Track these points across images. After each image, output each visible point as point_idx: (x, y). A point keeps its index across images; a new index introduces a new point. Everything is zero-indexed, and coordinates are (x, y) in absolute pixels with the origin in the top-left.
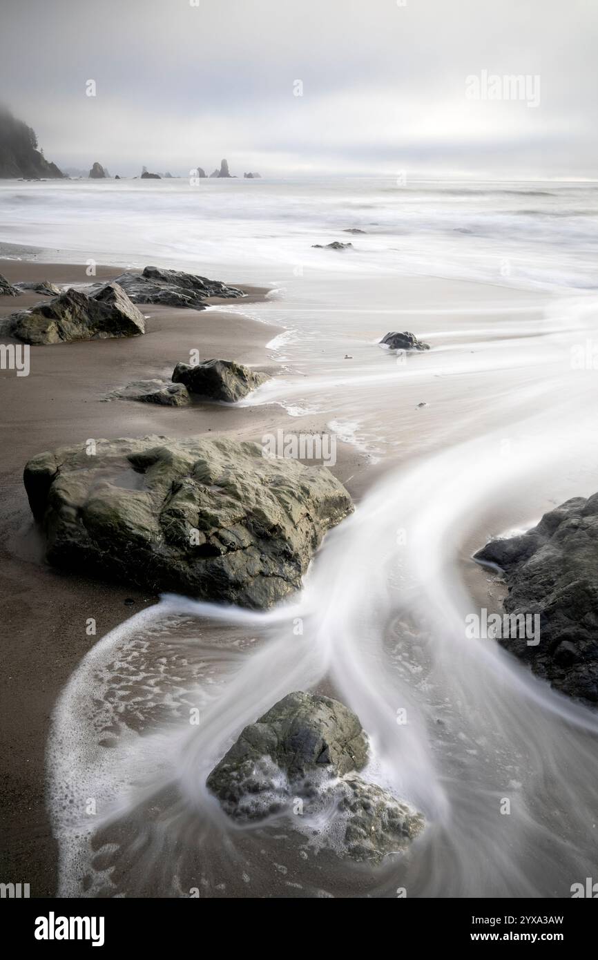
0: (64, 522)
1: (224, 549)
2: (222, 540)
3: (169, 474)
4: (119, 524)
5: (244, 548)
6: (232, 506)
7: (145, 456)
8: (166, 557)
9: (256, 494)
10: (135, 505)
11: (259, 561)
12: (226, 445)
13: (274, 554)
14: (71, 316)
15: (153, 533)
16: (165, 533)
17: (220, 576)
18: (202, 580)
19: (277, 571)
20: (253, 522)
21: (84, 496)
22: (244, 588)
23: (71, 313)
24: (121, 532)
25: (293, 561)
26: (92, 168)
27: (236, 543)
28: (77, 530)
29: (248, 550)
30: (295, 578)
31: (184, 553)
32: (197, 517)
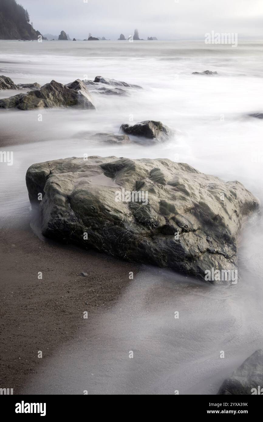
0: (57, 206)
1: (180, 230)
2: (178, 223)
3: (133, 176)
4: (99, 207)
5: (194, 231)
6: (184, 199)
7: (114, 165)
8: (136, 234)
9: (200, 193)
10: (110, 195)
11: (206, 241)
12: (168, 164)
13: (217, 236)
14: (53, 97)
15: (126, 215)
16: (135, 216)
17: (178, 250)
18: (163, 253)
19: (219, 250)
20: (200, 212)
21: (71, 189)
22: (196, 261)
23: (53, 95)
24: (101, 213)
25: (230, 243)
26: (60, 34)
27: (189, 227)
28: (66, 211)
29: (197, 233)
30: (232, 257)
31: (149, 231)
32: (158, 205)
